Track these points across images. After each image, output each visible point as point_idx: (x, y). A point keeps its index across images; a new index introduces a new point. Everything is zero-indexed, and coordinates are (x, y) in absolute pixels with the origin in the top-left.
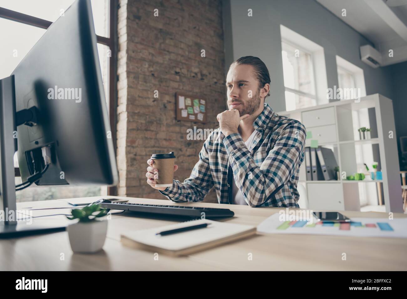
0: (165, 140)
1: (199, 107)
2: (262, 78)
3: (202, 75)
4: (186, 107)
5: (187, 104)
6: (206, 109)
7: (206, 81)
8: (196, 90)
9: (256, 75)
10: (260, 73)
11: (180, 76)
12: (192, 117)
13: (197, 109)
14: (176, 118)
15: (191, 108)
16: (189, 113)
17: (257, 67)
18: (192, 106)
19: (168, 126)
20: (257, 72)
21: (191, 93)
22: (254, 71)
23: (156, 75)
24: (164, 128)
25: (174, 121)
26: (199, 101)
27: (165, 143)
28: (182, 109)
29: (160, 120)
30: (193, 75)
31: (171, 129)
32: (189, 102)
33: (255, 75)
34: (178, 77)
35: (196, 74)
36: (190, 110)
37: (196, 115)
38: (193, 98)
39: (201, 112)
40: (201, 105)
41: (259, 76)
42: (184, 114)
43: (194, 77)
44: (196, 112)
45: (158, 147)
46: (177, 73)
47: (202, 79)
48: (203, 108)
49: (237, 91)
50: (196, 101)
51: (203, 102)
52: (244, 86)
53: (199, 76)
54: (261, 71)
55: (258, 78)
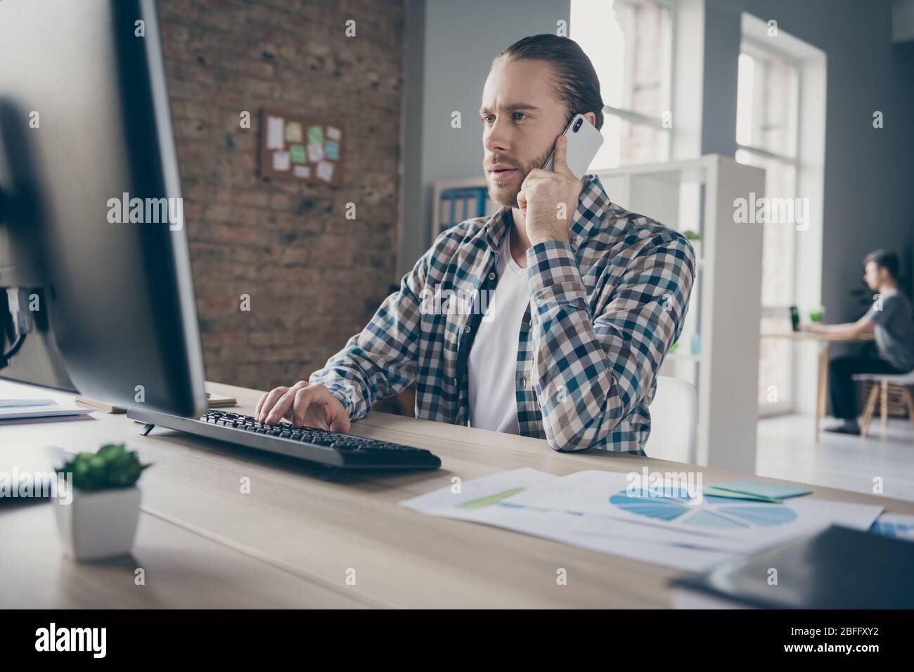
0: (228, 224)
1: (324, 146)
2: (577, 97)
3: (339, 63)
4: (288, 146)
5: (290, 138)
6: (343, 150)
7: (347, 78)
8: (319, 102)
9: (559, 88)
10: (570, 84)
11: (275, 65)
12: (303, 172)
13: (316, 151)
14: (258, 173)
15: (301, 148)
16: (295, 160)
17: (561, 67)
18: (305, 142)
19: (237, 189)
20: (562, 80)
21: (302, 111)
22: (553, 77)
23: (208, 61)
24: (225, 196)
25: (253, 180)
26: (325, 131)
27: (225, 233)
28: (275, 150)
29: (215, 175)
30: (312, 61)
31: (245, 198)
32: (295, 132)
33: (557, 90)
34: (269, 69)
35: (321, 60)
36: (298, 154)
37: (312, 166)
38: (306, 122)
39: (327, 159)
40: (329, 143)
41: (567, 91)
42: (281, 163)
43: (313, 68)
44: (313, 158)
45: (207, 241)
46: (267, 57)
47: (337, 74)
48: (333, 151)
49: (507, 133)
50: (316, 132)
51: (334, 133)
52: (525, 119)
53: (330, 65)
54: (572, 79)
55: (563, 99)
